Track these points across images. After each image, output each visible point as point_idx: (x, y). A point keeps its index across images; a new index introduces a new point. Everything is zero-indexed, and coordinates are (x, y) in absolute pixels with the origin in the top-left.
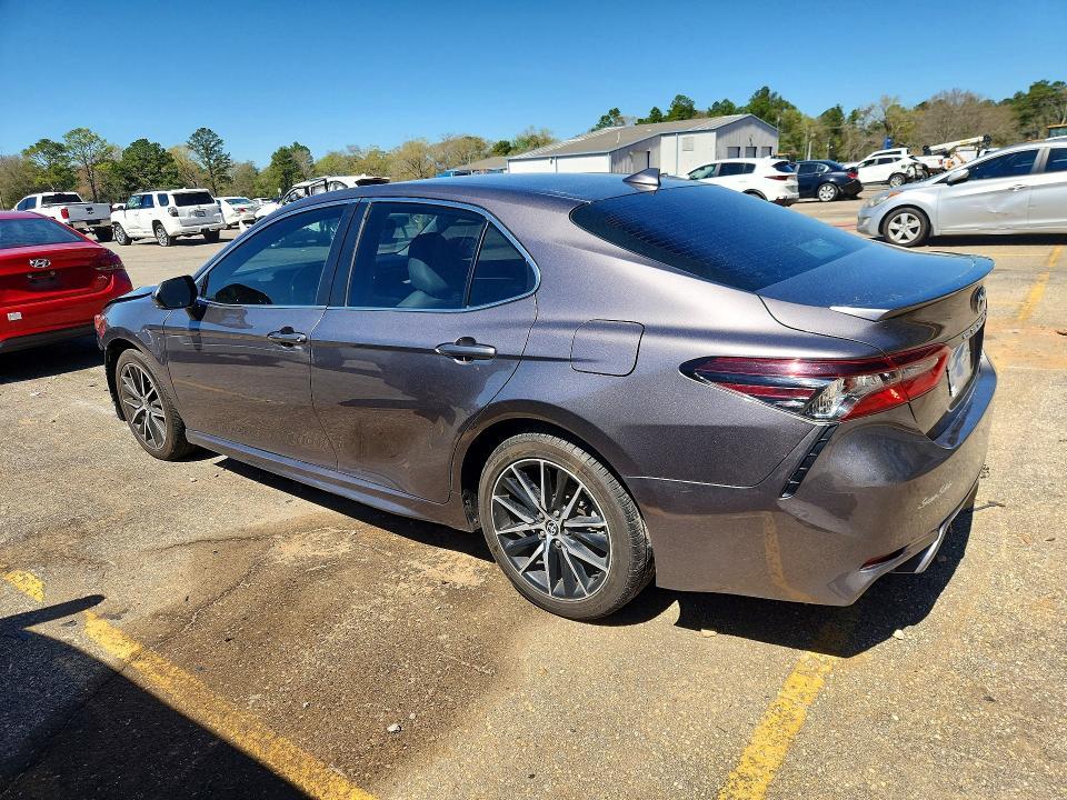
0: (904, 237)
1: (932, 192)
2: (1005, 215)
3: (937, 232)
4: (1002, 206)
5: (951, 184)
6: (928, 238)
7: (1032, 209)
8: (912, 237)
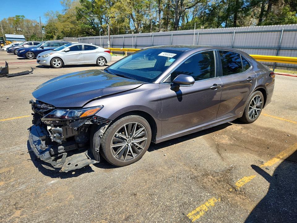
0: (57, 66)
1: (62, 54)
2: (79, 60)
3: (65, 64)
4: (78, 58)
5: (66, 52)
6: (63, 66)
7: (84, 59)
8: (60, 65)
